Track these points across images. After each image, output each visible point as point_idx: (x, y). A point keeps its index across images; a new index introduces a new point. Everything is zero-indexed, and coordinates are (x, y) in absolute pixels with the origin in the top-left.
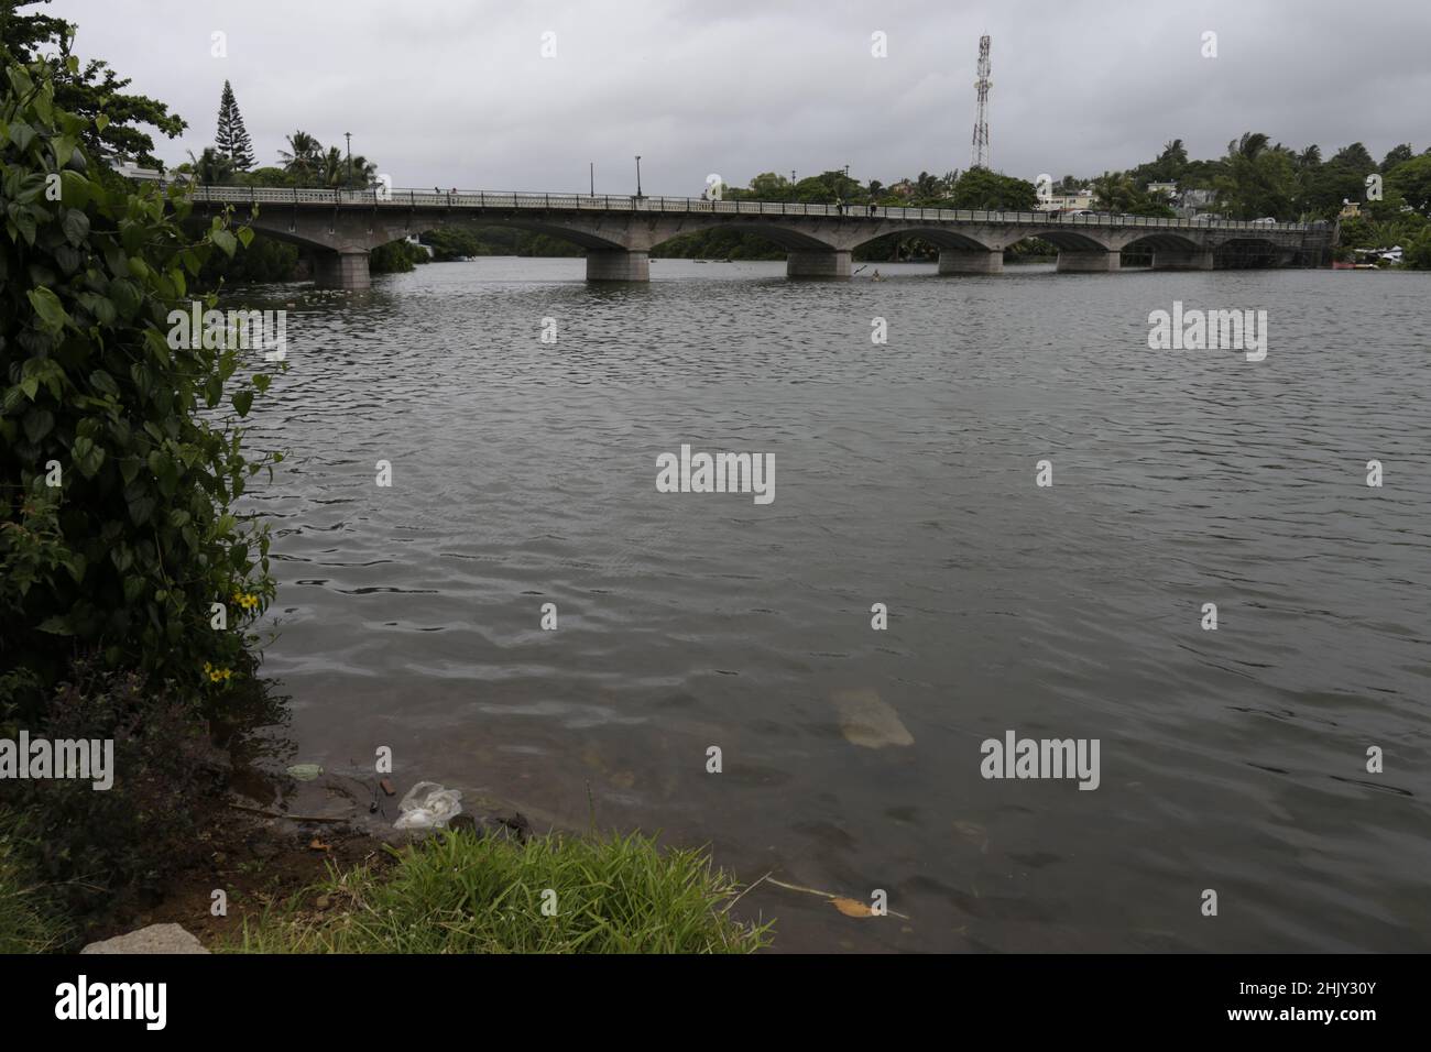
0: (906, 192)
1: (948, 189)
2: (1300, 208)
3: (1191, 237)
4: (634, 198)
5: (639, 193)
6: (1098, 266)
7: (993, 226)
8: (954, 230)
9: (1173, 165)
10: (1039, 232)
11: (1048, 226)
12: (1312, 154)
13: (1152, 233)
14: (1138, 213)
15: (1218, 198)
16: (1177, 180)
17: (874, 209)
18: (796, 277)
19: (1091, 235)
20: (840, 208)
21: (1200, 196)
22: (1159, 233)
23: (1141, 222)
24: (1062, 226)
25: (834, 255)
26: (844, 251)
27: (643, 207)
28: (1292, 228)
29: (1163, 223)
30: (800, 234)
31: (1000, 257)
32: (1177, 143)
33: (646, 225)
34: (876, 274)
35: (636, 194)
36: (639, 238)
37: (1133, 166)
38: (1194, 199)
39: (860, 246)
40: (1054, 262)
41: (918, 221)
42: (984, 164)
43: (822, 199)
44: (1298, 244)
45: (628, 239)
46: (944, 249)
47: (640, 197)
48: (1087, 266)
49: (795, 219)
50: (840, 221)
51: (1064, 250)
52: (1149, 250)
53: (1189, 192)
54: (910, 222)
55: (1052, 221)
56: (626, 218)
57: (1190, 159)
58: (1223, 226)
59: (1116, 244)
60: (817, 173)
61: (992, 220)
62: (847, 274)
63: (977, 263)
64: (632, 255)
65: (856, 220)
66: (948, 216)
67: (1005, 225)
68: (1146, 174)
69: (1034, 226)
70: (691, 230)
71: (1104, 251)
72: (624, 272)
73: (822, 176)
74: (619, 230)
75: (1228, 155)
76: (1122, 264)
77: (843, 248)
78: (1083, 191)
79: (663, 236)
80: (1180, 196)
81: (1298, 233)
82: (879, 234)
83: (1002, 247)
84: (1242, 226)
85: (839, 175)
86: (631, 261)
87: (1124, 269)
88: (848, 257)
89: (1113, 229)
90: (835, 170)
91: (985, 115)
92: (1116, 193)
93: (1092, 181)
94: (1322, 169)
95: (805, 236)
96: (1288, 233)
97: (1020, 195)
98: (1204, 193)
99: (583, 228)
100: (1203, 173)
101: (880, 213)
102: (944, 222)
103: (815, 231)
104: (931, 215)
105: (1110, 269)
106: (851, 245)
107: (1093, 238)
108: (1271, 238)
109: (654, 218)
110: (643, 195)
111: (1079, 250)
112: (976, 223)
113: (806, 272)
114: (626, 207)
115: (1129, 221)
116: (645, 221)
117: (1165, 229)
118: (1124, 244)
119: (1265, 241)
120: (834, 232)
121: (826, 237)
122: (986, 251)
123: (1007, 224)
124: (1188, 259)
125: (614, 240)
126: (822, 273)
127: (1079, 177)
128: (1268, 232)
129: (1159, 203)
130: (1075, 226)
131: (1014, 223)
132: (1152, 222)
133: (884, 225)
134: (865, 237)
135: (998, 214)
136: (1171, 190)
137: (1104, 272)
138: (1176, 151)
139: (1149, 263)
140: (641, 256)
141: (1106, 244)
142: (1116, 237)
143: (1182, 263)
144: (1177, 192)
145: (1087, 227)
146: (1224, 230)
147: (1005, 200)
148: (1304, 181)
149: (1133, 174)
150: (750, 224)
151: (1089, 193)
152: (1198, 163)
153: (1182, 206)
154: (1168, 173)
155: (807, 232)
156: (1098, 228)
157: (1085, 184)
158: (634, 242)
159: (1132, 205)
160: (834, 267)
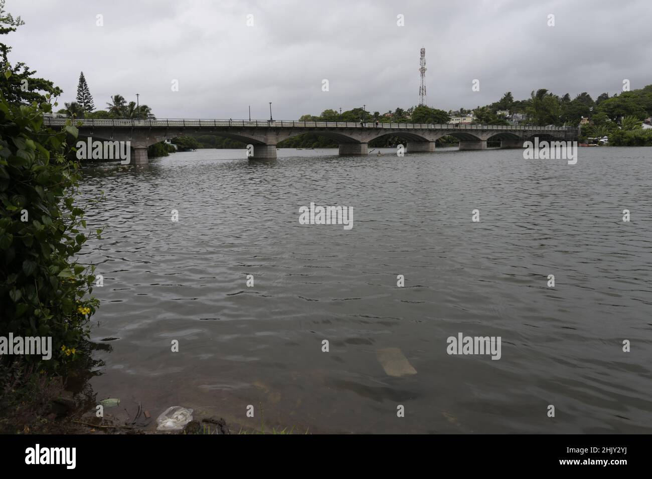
0: (390, 117)
1: (409, 115)
2: (563, 121)
3: (517, 134)
4: (269, 121)
5: (271, 119)
6: (477, 147)
7: (430, 131)
8: (413, 133)
9: (507, 103)
10: (450, 133)
11: (454, 130)
12: (567, 97)
13: (500, 132)
14: (493, 124)
15: (528, 116)
16: (509, 109)
17: (377, 124)
18: (342, 155)
19: (474, 134)
20: (362, 124)
21: (519, 116)
22: (503, 132)
23: (495, 128)
24: (460, 130)
25: (360, 145)
26: (365, 143)
27: (273, 125)
28: (560, 129)
29: (505, 128)
30: (345, 136)
31: (434, 144)
32: (509, 93)
33: (275, 133)
34: (379, 153)
35: (270, 119)
36: (272, 139)
37: (490, 103)
38: (517, 117)
39: (371, 141)
40: (457, 146)
41: (397, 129)
42: (425, 104)
43: (353, 120)
44: (563, 136)
45: (267, 140)
46: (409, 141)
47: (271, 121)
48: (472, 147)
49: (342, 129)
50: (362, 130)
51: (462, 141)
52: (499, 140)
53: (515, 115)
54: (393, 129)
55: (456, 128)
56: (266, 130)
57: (515, 100)
58: (531, 129)
59: (485, 137)
60: (351, 109)
61: (430, 128)
62: (366, 153)
63: (423, 147)
64: (269, 147)
65: (369, 129)
66: (410, 126)
67: (435, 130)
68: (496, 107)
69: (448, 130)
70: (295, 135)
71: (479, 140)
72: (265, 154)
73: (353, 111)
74: (262, 136)
75: (531, 98)
76: (488, 146)
77: (364, 142)
78: (469, 115)
79: (282, 138)
80: (511, 116)
81: (563, 131)
82: (380, 135)
83: (435, 140)
84: (539, 128)
85: (360, 109)
86: (269, 149)
87: (488, 148)
88: (366, 146)
89: (483, 131)
90: (359, 108)
91: (424, 83)
92: (483, 115)
93: (473, 110)
94: (571, 104)
95: (347, 137)
96: (559, 131)
97: (441, 117)
98: (521, 115)
99: (246, 135)
100: (521, 106)
101: (380, 126)
102: (408, 129)
103: (351, 135)
104: (402, 126)
105: (483, 148)
106: (367, 140)
107: (475, 135)
108: (552, 134)
109: (278, 130)
110: (273, 119)
111: (469, 140)
112: (423, 130)
113: (348, 153)
114: (266, 125)
115: (490, 127)
116: (274, 131)
117: (506, 130)
118: (488, 137)
119: (549, 135)
120: (360, 135)
121: (356, 137)
122: (427, 141)
123: (437, 130)
124: (516, 143)
125: (260, 140)
126: (354, 153)
127: (466, 108)
128: (550, 131)
129: (502, 119)
130: (466, 130)
131: (439, 129)
132: (500, 128)
133: (381, 131)
134: (373, 136)
135: (432, 125)
136: (507, 113)
137: (480, 150)
138: (508, 96)
139: (499, 146)
140: (272, 147)
141: (480, 138)
142: (485, 135)
143: (513, 145)
144: (510, 114)
145: (472, 130)
146: (531, 131)
147: (435, 119)
148: (563, 109)
149: (490, 107)
150: (321, 132)
151: (471, 115)
152: (518, 102)
153: (512, 120)
154: (505, 106)
155: (348, 135)
156: (476, 130)
157: (469, 112)
158: (269, 141)
159: (490, 120)
160: (360, 150)
